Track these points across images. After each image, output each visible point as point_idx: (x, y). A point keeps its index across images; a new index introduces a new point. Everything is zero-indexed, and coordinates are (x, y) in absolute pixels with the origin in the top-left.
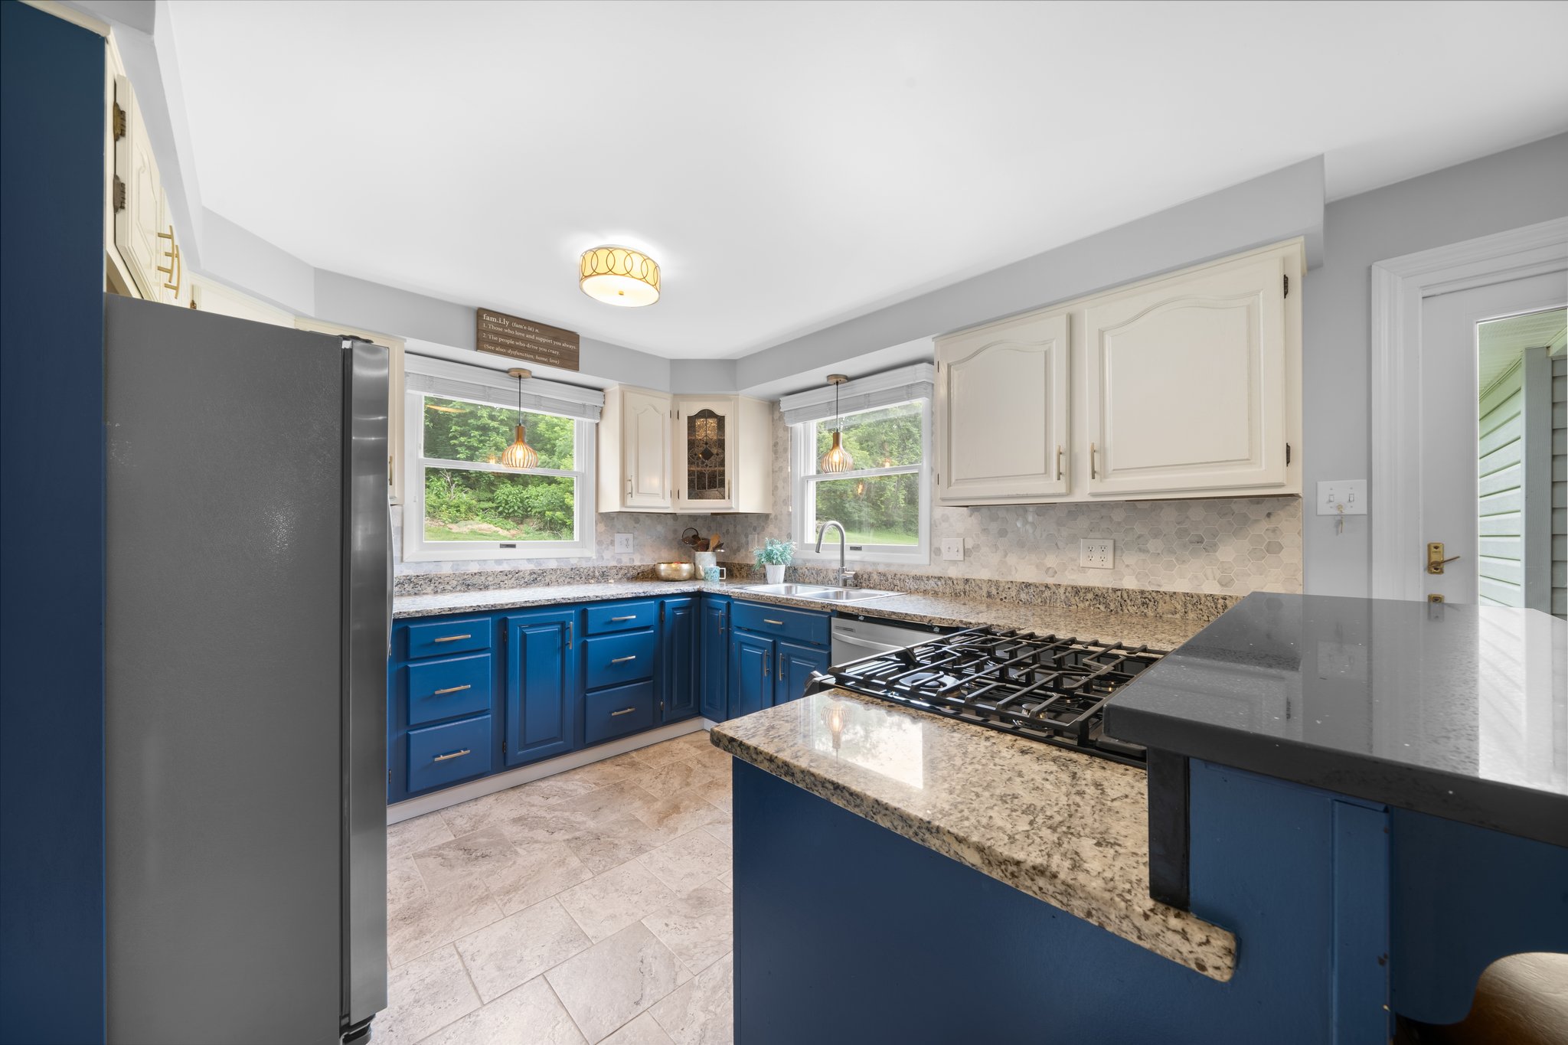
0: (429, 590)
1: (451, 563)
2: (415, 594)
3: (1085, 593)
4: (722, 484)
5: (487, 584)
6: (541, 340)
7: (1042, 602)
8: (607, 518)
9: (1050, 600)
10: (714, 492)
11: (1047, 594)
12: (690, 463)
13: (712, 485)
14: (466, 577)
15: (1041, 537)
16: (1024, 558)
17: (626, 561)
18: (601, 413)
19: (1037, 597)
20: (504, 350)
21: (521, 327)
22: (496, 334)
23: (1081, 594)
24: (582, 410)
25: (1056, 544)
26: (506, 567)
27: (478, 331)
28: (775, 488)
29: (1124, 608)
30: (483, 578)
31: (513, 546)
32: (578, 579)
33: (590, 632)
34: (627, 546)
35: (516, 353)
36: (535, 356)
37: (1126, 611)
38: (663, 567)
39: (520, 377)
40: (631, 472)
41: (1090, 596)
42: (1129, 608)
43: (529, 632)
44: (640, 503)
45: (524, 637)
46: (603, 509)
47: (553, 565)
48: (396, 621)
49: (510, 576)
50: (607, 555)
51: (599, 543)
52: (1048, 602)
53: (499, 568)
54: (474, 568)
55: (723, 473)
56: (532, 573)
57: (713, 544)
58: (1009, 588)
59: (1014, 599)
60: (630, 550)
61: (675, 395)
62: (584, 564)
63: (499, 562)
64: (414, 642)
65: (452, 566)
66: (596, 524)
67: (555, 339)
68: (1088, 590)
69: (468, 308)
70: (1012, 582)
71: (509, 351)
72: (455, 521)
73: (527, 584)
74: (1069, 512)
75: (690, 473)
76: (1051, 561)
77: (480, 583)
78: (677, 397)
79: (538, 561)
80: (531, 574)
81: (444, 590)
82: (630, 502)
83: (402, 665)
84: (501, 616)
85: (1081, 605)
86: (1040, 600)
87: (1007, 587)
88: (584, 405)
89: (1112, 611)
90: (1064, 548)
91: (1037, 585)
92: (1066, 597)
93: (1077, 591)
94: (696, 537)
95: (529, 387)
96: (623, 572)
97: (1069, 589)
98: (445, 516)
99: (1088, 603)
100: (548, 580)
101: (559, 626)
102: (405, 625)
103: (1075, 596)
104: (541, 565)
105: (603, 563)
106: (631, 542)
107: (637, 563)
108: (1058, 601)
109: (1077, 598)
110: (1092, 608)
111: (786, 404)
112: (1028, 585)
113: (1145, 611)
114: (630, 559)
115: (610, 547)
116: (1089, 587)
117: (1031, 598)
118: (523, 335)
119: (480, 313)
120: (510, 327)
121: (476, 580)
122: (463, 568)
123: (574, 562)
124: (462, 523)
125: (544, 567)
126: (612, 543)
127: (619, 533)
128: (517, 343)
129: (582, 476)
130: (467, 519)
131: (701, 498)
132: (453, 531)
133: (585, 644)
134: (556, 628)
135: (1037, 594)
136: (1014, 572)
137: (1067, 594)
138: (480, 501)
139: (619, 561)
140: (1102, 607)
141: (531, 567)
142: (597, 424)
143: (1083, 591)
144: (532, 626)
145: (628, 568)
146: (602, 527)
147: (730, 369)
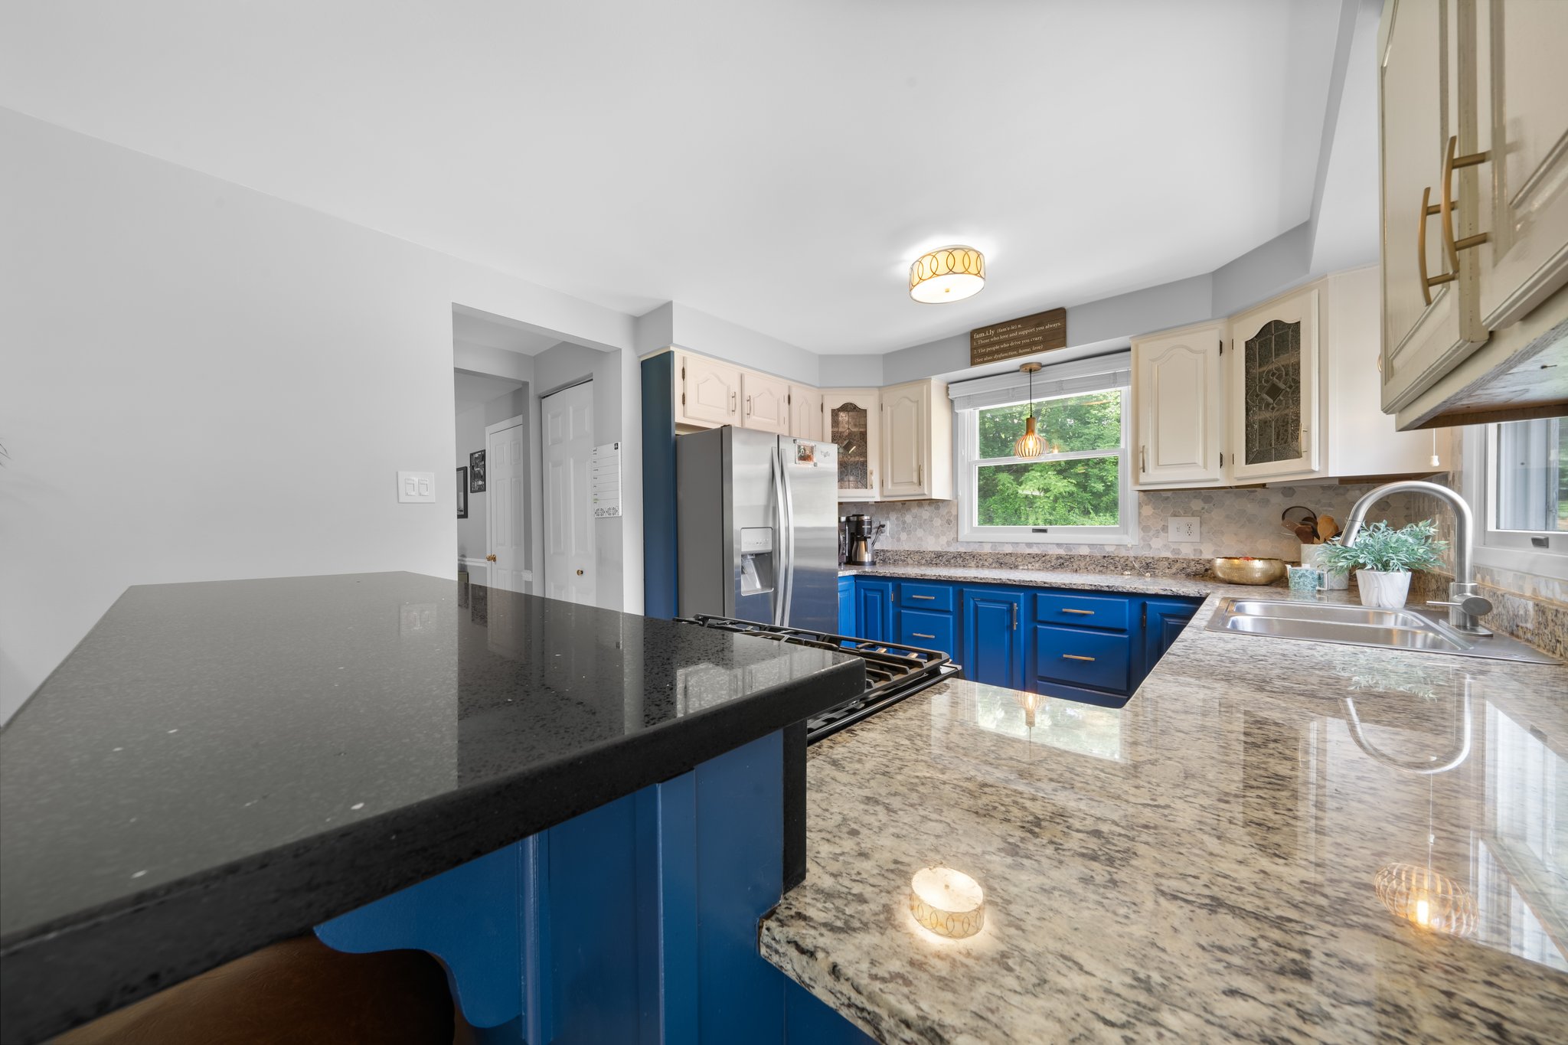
0: (973, 564)
1: (990, 544)
2: (964, 566)
4: (1297, 436)
5: (1016, 564)
6: (1023, 333)
8: (1156, 499)
14: (999, 556)
17: (1186, 553)
20: (991, 358)
21: (1005, 330)
22: (984, 346)
26: (1035, 550)
27: (972, 349)
30: (1013, 559)
31: (1044, 531)
32: (1113, 568)
33: (1040, 617)
34: (1190, 532)
35: (1002, 355)
36: (1018, 352)
38: (1219, 562)
39: (1031, 371)
43: (981, 605)
45: (976, 607)
47: (1085, 551)
49: (1037, 559)
50: (1156, 543)
51: (1145, 529)
53: (1028, 551)
54: (1008, 549)
56: (1059, 557)
60: (1196, 537)
62: (1123, 553)
63: (1029, 545)
65: (991, 547)
66: (1139, 504)
67: (1038, 325)
69: (965, 335)
71: (996, 356)
73: (1054, 568)
77: (1010, 562)
79: (1068, 546)
80: (1057, 559)
81: (983, 566)
96: (1178, 565)
100: (1075, 567)
101: (1008, 605)
104: (1071, 550)
105: (1148, 553)
106: (1196, 528)
114: (1195, 550)
115: (1162, 534)
118: (1007, 336)
119: (973, 334)
120: (996, 335)
121: (1007, 559)
122: (999, 549)
123: (1110, 550)
125: (1073, 552)
126: (1165, 529)
127: (1175, 516)
128: (1002, 346)
133: (1035, 630)
134: (1004, 607)
139: (1176, 551)
141: (1062, 552)
144: (983, 600)
145: (1189, 561)
146: (1148, 510)
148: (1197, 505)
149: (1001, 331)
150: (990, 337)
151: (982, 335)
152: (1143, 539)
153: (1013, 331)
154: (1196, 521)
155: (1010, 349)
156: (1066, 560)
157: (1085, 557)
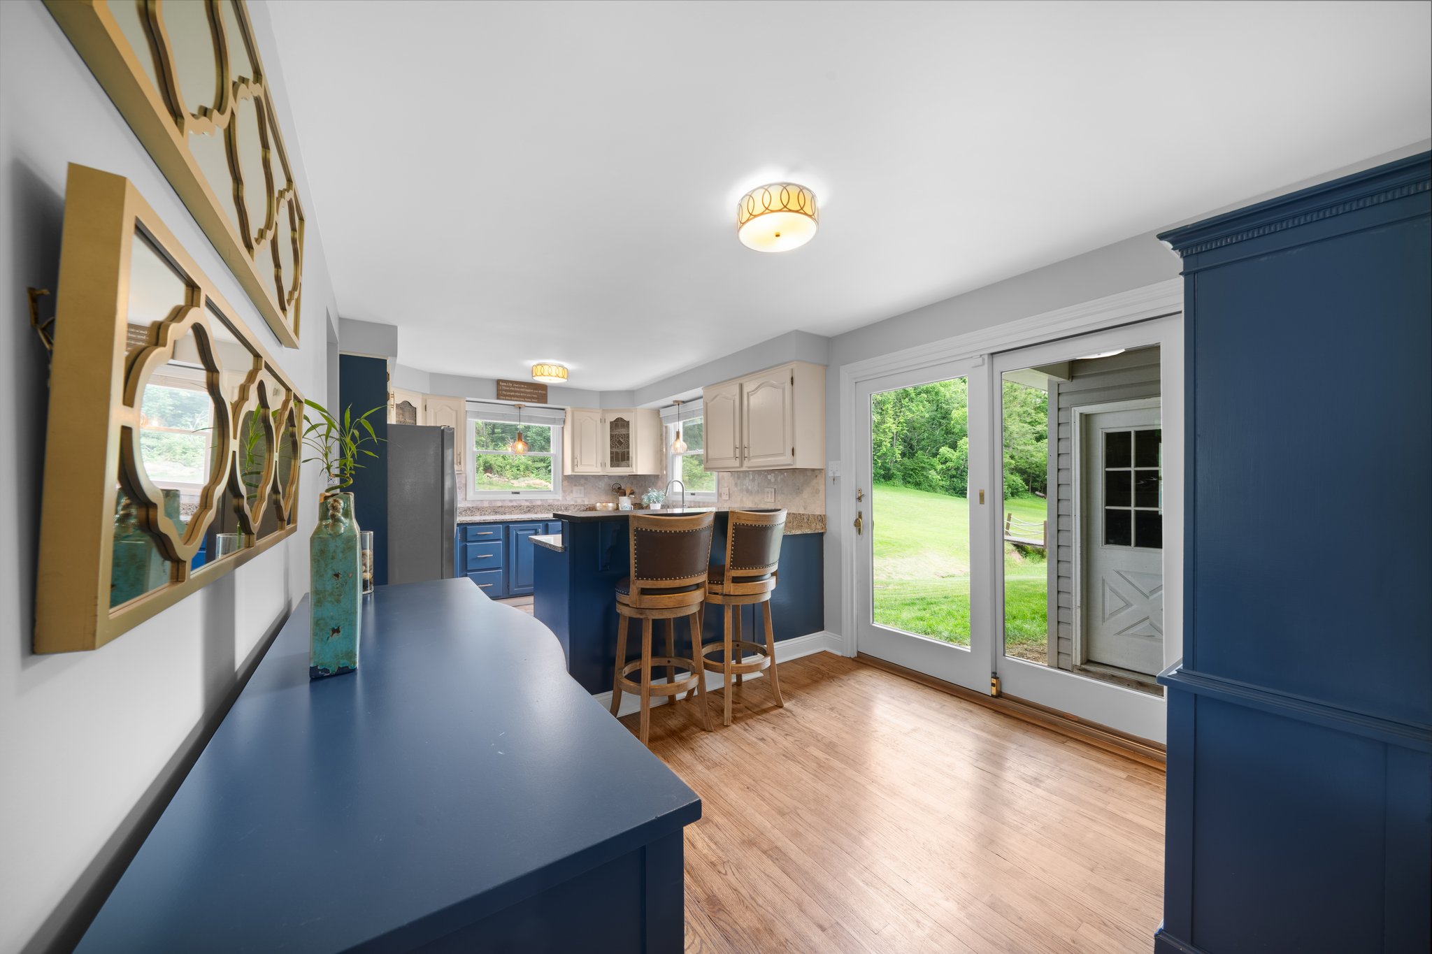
4: (628, 459)
5: (505, 511)
6: (527, 391)
8: (567, 478)
10: (624, 463)
12: (611, 447)
13: (623, 459)
17: (579, 501)
18: (564, 422)
20: (510, 397)
21: (518, 386)
22: (506, 391)
24: (554, 421)
26: (515, 504)
27: (498, 390)
28: (661, 460)
30: (502, 508)
31: (518, 493)
34: (580, 493)
35: (515, 399)
38: (598, 504)
39: (519, 408)
40: (577, 453)
43: (519, 533)
44: (583, 470)
45: (517, 535)
46: (566, 474)
47: (539, 503)
48: (458, 525)
49: (516, 508)
50: (569, 498)
51: (564, 491)
53: (511, 504)
54: (499, 504)
55: (628, 453)
56: (527, 507)
57: (628, 492)
60: (582, 495)
61: (603, 410)
62: (556, 503)
63: (511, 501)
64: (469, 534)
66: (562, 482)
67: (534, 390)
69: (492, 380)
71: (513, 398)
72: (516, 478)
73: (525, 513)
75: (612, 453)
78: (605, 411)
79: (531, 501)
82: (576, 469)
83: (464, 544)
84: (507, 525)
88: (555, 419)
94: (620, 488)
95: (524, 412)
96: (577, 508)
98: (508, 473)
100: (536, 511)
102: (464, 527)
105: (565, 503)
106: (582, 491)
107: (586, 503)
111: (663, 413)
114: (582, 500)
115: (570, 494)
118: (519, 389)
119: (499, 382)
120: (513, 386)
121: (500, 510)
123: (550, 502)
124: (522, 479)
125: (534, 504)
126: (572, 491)
127: (573, 485)
128: (516, 394)
129: (555, 456)
130: (525, 476)
131: (618, 466)
132: (515, 485)
138: (534, 462)
139: (576, 502)
141: (528, 504)
142: (563, 428)
145: (581, 505)
146: (566, 483)
147: (631, 395)
148: (583, 481)
149: (515, 385)
150: (509, 387)
151: (505, 384)
152: (563, 496)
153: (522, 388)
154: (582, 488)
155: (520, 397)
156: (531, 508)
157: (540, 506)
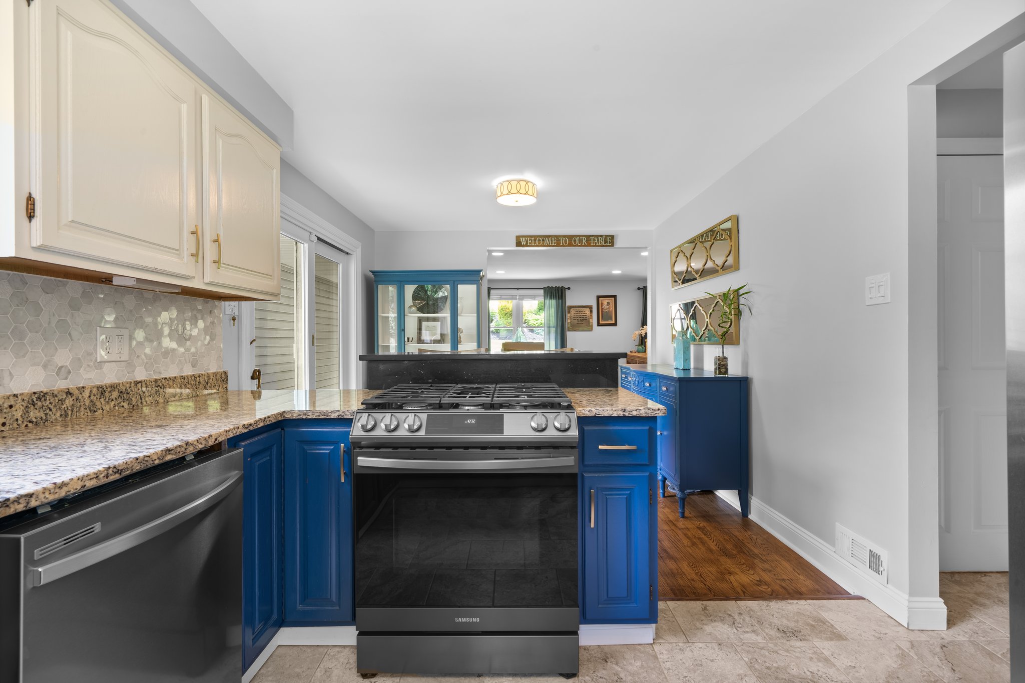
3: (110, 392)
7: (61, 415)
9: (72, 411)
11: (69, 402)
15: (49, 323)
16: (23, 356)
19: (54, 410)
23: (107, 394)
25: (70, 334)
29: (143, 400)
37: (145, 403)
41: (115, 394)
42: (147, 399)
52: (70, 413)
58: (11, 407)
59: (20, 422)
68: (113, 387)
70: (15, 396)
74: (84, 292)
76: (63, 358)
85: (107, 408)
86: (58, 414)
87: (6, 405)
89: (134, 406)
90: (79, 340)
91: (56, 392)
92: (91, 401)
93: (102, 391)
97: (95, 390)
99: (113, 403)
103: (100, 398)
108: (82, 409)
109: (102, 400)
110: (117, 408)
112: (42, 396)
113: (158, 399)
116: (114, 384)
117: (46, 414)
135: (55, 406)
136: (6, 380)
137: (92, 397)
140: (125, 404)
143: (109, 390)
